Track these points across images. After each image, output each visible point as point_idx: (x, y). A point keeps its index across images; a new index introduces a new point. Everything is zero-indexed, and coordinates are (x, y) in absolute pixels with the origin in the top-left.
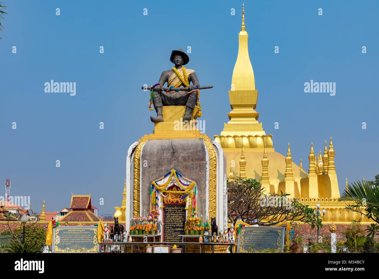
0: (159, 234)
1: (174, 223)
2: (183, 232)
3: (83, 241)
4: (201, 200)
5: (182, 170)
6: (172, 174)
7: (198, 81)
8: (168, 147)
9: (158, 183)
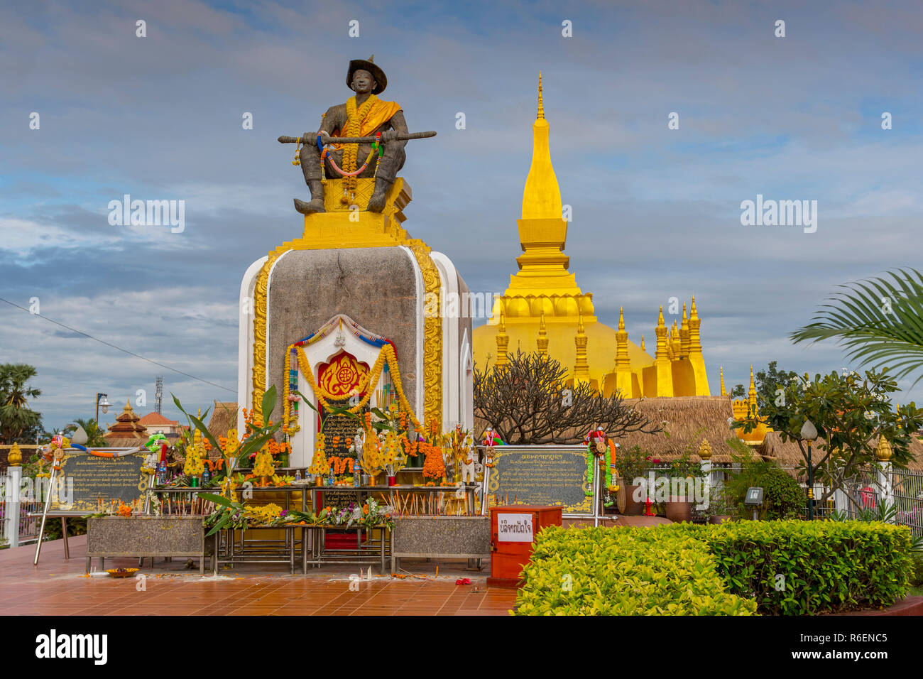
1: (344, 439)
3: (116, 482)
5: (360, 318)
8: (330, 264)
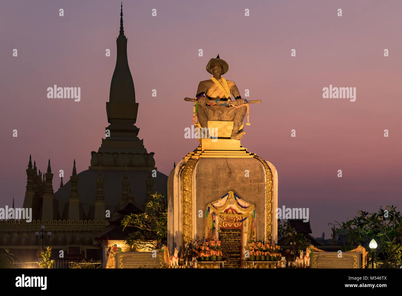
1: (230, 248)
8: (223, 166)
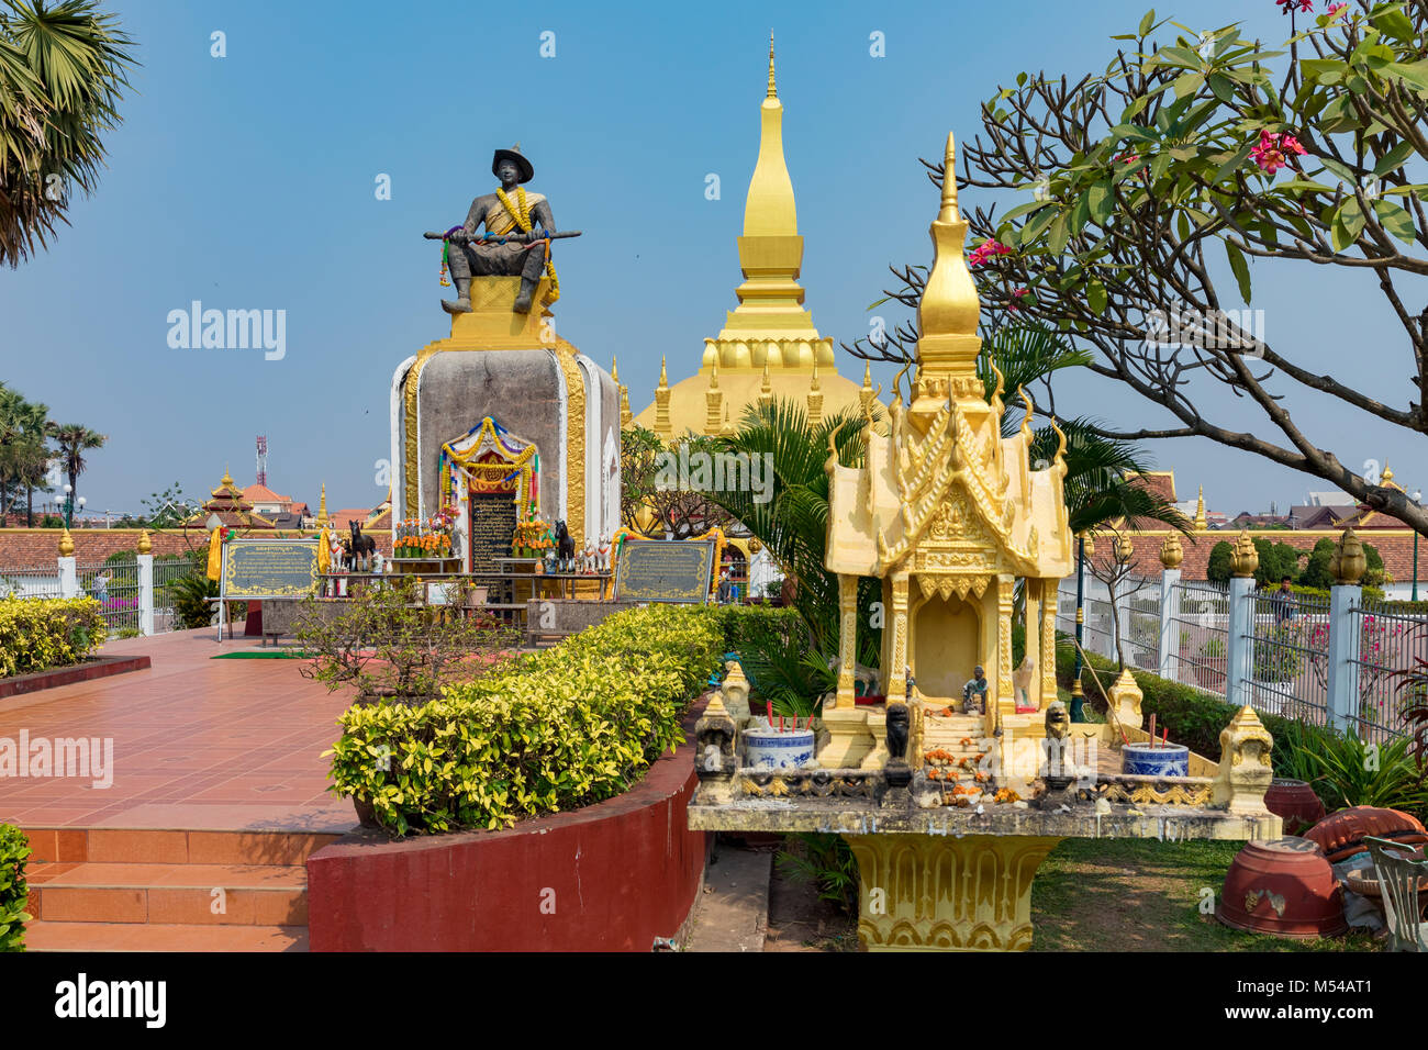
0: (457, 557)
1: (493, 532)
2: (509, 553)
3: (288, 570)
4: (548, 484)
5: (506, 419)
6: (485, 428)
7: (552, 219)
9: (455, 447)
